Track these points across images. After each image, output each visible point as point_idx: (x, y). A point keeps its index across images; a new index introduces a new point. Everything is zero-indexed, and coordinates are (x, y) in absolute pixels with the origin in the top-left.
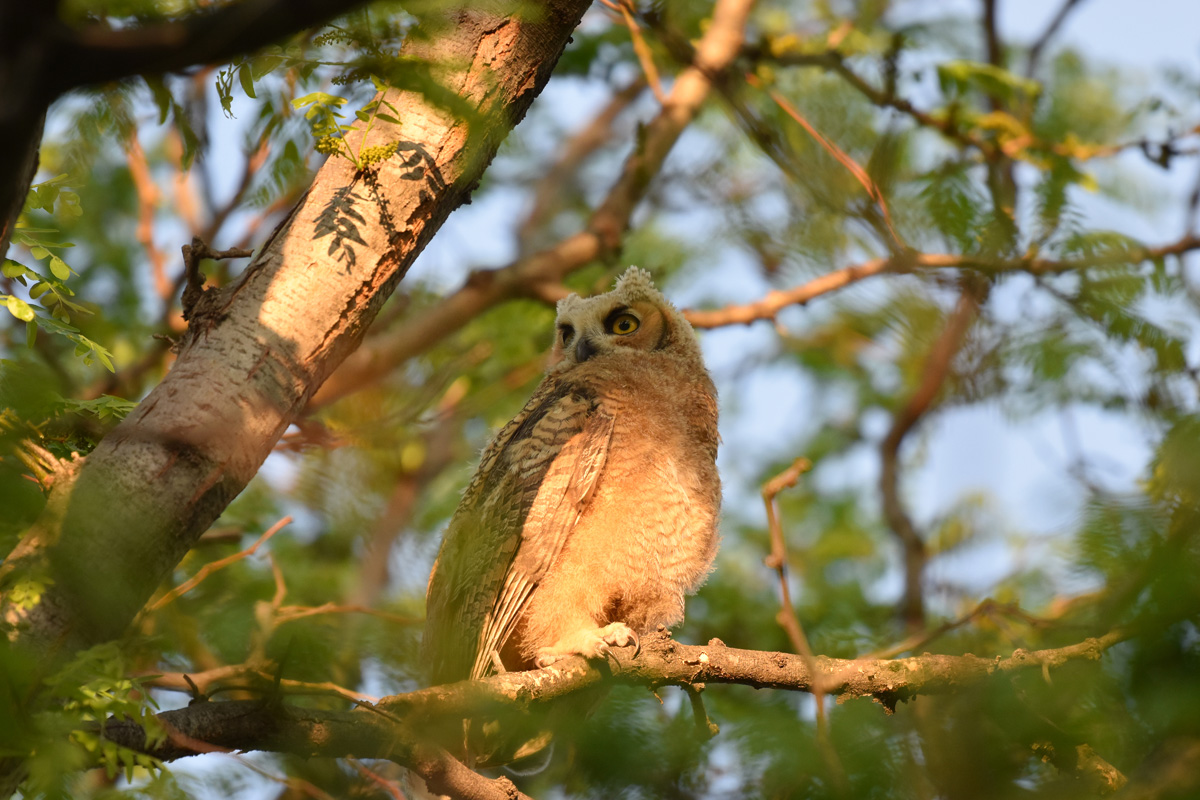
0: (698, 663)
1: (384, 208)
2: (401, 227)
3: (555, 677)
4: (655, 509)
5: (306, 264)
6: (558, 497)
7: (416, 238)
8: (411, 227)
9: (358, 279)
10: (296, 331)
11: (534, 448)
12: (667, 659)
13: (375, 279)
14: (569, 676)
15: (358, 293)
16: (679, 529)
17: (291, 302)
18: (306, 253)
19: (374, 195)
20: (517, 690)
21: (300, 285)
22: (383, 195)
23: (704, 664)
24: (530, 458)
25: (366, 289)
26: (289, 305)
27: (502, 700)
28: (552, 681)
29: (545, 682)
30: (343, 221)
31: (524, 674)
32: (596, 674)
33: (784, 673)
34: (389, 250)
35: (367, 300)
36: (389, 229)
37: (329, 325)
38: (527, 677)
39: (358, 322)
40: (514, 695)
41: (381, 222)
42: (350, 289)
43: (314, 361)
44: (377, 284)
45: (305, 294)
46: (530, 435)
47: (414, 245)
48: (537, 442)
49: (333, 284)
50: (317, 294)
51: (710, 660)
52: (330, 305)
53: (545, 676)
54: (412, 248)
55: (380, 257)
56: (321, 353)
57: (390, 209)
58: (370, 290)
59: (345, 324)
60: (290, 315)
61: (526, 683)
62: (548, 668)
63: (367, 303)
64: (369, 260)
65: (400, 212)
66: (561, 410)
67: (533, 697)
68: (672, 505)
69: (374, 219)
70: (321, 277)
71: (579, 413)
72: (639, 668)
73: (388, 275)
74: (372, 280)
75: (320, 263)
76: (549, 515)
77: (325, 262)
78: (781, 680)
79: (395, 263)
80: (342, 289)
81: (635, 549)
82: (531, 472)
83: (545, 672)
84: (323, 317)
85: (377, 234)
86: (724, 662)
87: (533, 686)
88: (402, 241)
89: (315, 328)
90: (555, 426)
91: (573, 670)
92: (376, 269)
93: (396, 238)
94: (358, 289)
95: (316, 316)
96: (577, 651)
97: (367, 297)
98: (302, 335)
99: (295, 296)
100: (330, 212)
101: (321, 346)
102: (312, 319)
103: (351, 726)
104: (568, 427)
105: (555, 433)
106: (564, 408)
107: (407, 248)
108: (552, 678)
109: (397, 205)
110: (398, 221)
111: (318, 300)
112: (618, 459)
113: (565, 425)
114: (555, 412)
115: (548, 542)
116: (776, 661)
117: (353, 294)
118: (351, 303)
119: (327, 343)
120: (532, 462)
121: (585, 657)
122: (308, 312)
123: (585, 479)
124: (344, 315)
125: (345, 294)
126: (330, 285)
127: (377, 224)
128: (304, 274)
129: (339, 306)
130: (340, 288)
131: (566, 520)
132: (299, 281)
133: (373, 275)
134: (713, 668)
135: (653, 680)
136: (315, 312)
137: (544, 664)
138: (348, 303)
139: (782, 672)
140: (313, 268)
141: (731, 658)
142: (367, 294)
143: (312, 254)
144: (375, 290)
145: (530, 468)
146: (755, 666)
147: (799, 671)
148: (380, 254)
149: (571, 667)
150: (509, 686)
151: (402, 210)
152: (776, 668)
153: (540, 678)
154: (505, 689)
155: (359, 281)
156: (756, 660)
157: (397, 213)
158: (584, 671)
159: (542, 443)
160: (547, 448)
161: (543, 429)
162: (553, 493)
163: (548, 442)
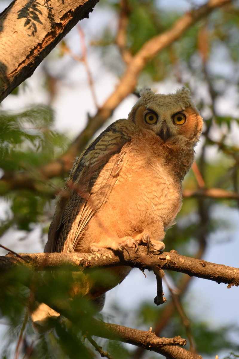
0: (165, 259)
1: (50, 11)
2: (58, 21)
3: (98, 257)
4: (152, 185)
5: (12, 31)
6: (108, 173)
7: (63, 28)
8: (62, 22)
9: (36, 41)
10: (6, 61)
11: (96, 153)
12: (151, 255)
13: (44, 43)
14: (104, 257)
15: (36, 48)
16: (164, 195)
17: (4, 48)
18: (13, 26)
19: (46, 4)
20: (80, 260)
21: (9, 41)
22: (50, 5)
23: (168, 260)
24: (95, 158)
25: (39, 47)
26: (3, 49)
27: (72, 264)
28: (96, 259)
29: (93, 259)
30: (32, 13)
31: (83, 254)
32: (117, 258)
33: (205, 269)
34: (51, 31)
35: (39, 52)
36: (51, 21)
37: (21, 60)
38: (85, 255)
39: (33, 62)
40: (78, 263)
41: (48, 17)
42: (32, 46)
43: (12, 77)
44: (44, 46)
45: (11, 44)
46: (94, 149)
47: (62, 31)
48: (97, 151)
49: (24, 42)
50: (17, 45)
51: (171, 258)
52: (22, 51)
53: (93, 256)
54: (61, 32)
55: (47, 33)
56: (16, 73)
57: (53, 12)
58: (41, 48)
59: (28, 62)
60: (3, 53)
61: (84, 258)
62: (95, 253)
63: (39, 54)
64: (42, 34)
65: (58, 14)
66: (108, 137)
67: (87, 265)
68: (161, 183)
69: (46, 15)
70: (19, 38)
71: (117, 138)
72: (137, 258)
73: (49, 42)
74: (42, 43)
75: (19, 32)
76: (104, 181)
77: (21, 32)
78: (203, 273)
79: (52, 38)
80: (28, 45)
81: (141, 202)
82: (95, 163)
83: (94, 254)
84: (18, 56)
85: (47, 22)
86: (177, 260)
87: (87, 260)
88: (57, 28)
89: (14, 61)
90: (106, 143)
91: (106, 255)
92: (44, 39)
93: (55, 26)
94: (36, 46)
95: (15, 55)
96: (109, 246)
97: (39, 51)
98: (8, 63)
99: (6, 45)
100: (25, 10)
101: (16, 70)
102: (13, 57)
103: (4, 262)
104: (112, 143)
105: (106, 146)
106: (109, 136)
107: (59, 32)
108: (96, 257)
109: (57, 10)
110: (57, 18)
111: (17, 49)
112: (136, 160)
113: (110, 142)
114: (105, 138)
115: (103, 192)
116: (201, 263)
117: (33, 48)
118: (32, 52)
119: (19, 69)
120: (94, 160)
121: (112, 250)
122: (12, 53)
123: (118, 165)
124: (28, 57)
125: (30, 48)
126: (23, 43)
127: (46, 17)
128: (11, 36)
129: (26, 53)
130: (27, 44)
131: (111, 183)
132: (8, 39)
133: (43, 41)
134: (172, 262)
135: (143, 265)
136: (15, 54)
137: (93, 251)
138: (31, 52)
140: (15, 34)
141: (181, 259)
142: (39, 49)
143: (15, 27)
144: (43, 48)
145: (95, 162)
146: (191, 265)
147: (212, 270)
148: (47, 32)
149: (106, 253)
150: (77, 258)
151: (59, 13)
152: (201, 267)
153: (91, 257)
154: (74, 259)
155: (36, 43)
156: (192, 262)
157: (56, 14)
158: (112, 256)
159: (100, 151)
160: (103, 152)
161: (100, 145)
162: (106, 171)
163: (103, 149)
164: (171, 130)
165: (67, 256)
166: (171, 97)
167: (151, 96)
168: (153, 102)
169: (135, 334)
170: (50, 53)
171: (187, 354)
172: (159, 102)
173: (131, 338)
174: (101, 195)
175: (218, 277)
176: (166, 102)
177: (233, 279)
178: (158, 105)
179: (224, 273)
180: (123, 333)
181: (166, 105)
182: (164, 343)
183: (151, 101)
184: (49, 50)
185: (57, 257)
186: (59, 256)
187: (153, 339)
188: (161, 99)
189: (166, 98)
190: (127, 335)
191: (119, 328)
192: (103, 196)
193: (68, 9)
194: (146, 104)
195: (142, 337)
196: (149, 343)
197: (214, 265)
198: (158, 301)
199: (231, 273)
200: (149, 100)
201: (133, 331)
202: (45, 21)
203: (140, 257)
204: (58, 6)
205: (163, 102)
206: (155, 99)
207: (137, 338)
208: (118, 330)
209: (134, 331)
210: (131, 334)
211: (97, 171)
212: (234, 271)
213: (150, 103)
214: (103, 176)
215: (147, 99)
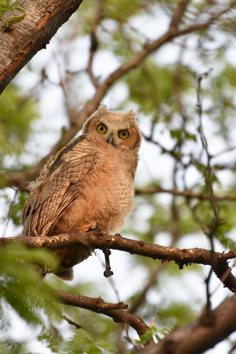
0: (111, 241)
2: (21, 51)
3: (57, 240)
8: (24, 52)
11: (75, 153)
13: (9, 69)
14: (62, 240)
15: (3, 73)
20: (42, 242)
23: (113, 241)
24: (74, 156)
25: (5, 72)
27: (36, 245)
28: (56, 241)
34: (15, 59)
38: (47, 238)
40: (41, 244)
44: (10, 71)
46: (72, 150)
48: (76, 152)
51: (116, 240)
53: (53, 239)
57: (17, 44)
61: (46, 240)
63: (5, 78)
64: (8, 62)
67: (48, 246)
73: (14, 68)
76: (82, 176)
78: (141, 251)
82: (75, 161)
85: (12, 52)
86: (121, 242)
87: (49, 242)
90: (83, 147)
91: (64, 238)
92: (10, 65)
93: (18, 55)
94: (3, 71)
104: (88, 148)
105: (84, 149)
106: (85, 143)
108: (56, 240)
109: (20, 43)
110: (20, 49)
114: (82, 143)
116: (140, 244)
117: (1, 73)
120: (74, 158)
133: (9, 67)
134: (117, 243)
139: (142, 248)
141: (124, 241)
146: (132, 245)
147: (148, 249)
148: (12, 60)
149: (63, 237)
150: (40, 241)
151: (21, 45)
152: (140, 247)
153: (51, 240)
154: (38, 241)
155: (3, 69)
156: (133, 243)
157: (19, 46)
158: (68, 239)
159: (78, 152)
160: (81, 153)
161: (78, 148)
162: (84, 168)
163: (82, 151)
164: (115, 141)
165: (32, 240)
166: (120, 116)
167: (104, 112)
168: (106, 117)
169: (87, 300)
170: (15, 77)
171: (129, 316)
172: (111, 118)
173: (84, 304)
174: (80, 187)
175: (154, 254)
176: (116, 119)
177: (166, 256)
178: (109, 121)
179: (158, 251)
180: (78, 300)
181: (116, 122)
182: (110, 308)
183: (104, 116)
184: (14, 75)
185: (24, 240)
186: (26, 240)
187: (102, 304)
188: (112, 116)
189: (117, 116)
190: (81, 302)
191: (74, 296)
192: (82, 188)
193: (29, 41)
194: (100, 117)
195: (93, 303)
196: (99, 308)
197: (150, 245)
198: (106, 274)
199: (164, 251)
200: (103, 115)
201: (85, 299)
202: (10, 52)
203: (91, 240)
204: (21, 39)
205: (113, 119)
206: (107, 115)
207: (89, 304)
208: (74, 297)
209: (87, 299)
210: (84, 301)
211: (77, 167)
212: (166, 250)
213: (103, 118)
214: (82, 171)
215: (102, 114)
